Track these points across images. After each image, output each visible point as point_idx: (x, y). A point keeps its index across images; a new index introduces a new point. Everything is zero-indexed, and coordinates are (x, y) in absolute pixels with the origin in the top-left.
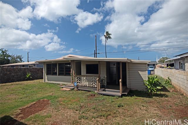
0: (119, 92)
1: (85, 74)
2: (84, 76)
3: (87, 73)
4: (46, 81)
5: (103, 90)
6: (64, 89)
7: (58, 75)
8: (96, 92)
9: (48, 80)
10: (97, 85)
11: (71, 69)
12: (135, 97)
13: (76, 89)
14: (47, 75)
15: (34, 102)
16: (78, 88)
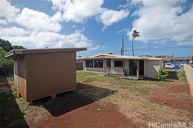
0: (136, 78)
1: (114, 67)
2: (113, 68)
3: (115, 66)
4: (86, 71)
5: (126, 77)
6: (99, 75)
7: (94, 67)
8: (121, 77)
9: (87, 71)
10: (122, 73)
11: (104, 64)
12: (148, 81)
13: (107, 75)
14: (86, 67)
15: (86, 80)
16: (109, 75)
